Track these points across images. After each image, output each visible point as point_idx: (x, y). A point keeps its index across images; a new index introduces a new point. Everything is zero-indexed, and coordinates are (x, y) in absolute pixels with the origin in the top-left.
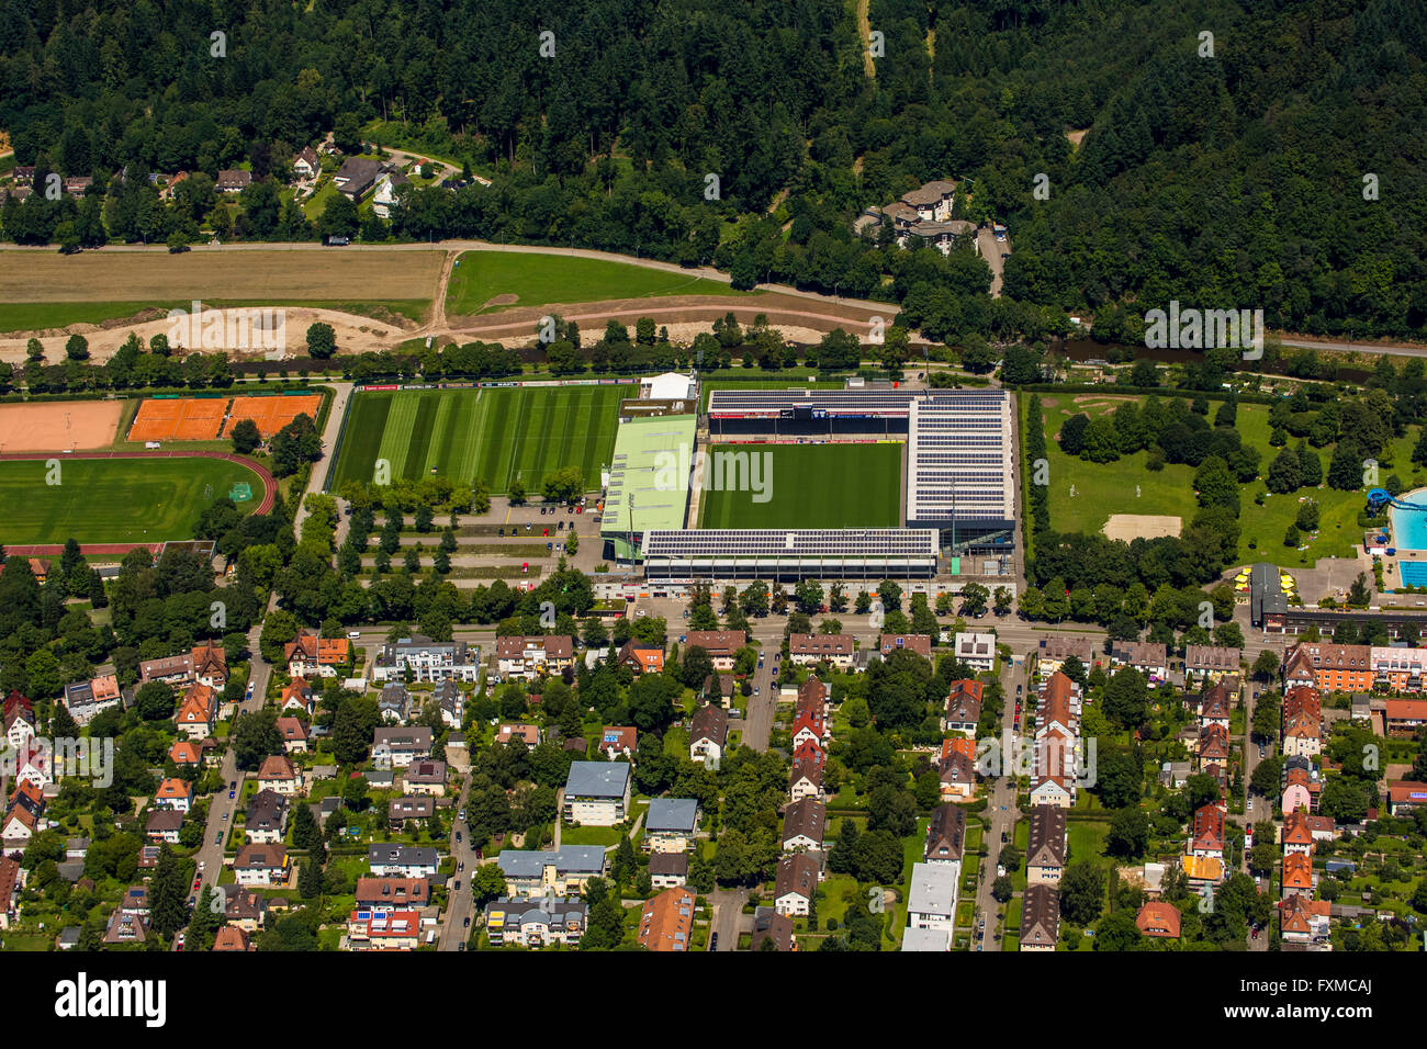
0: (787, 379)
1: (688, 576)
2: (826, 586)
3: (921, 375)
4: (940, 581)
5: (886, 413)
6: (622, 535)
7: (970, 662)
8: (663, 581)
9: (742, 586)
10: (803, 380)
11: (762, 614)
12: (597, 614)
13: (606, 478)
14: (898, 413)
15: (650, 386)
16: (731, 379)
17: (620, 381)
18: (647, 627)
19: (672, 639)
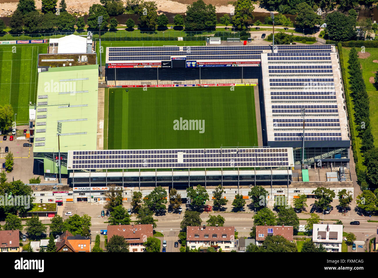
0: (161, 39)
1: (104, 185)
2: (210, 191)
3: (264, 35)
4: (295, 186)
5: (242, 63)
6: (50, 155)
7: (325, 246)
8: (85, 189)
9: (146, 192)
10: (174, 39)
11: (161, 212)
12: (35, 214)
13: (33, 114)
14: (251, 63)
15: (56, 45)
16: (119, 39)
17: (33, 41)
18: (77, 223)
19: (94, 233)
